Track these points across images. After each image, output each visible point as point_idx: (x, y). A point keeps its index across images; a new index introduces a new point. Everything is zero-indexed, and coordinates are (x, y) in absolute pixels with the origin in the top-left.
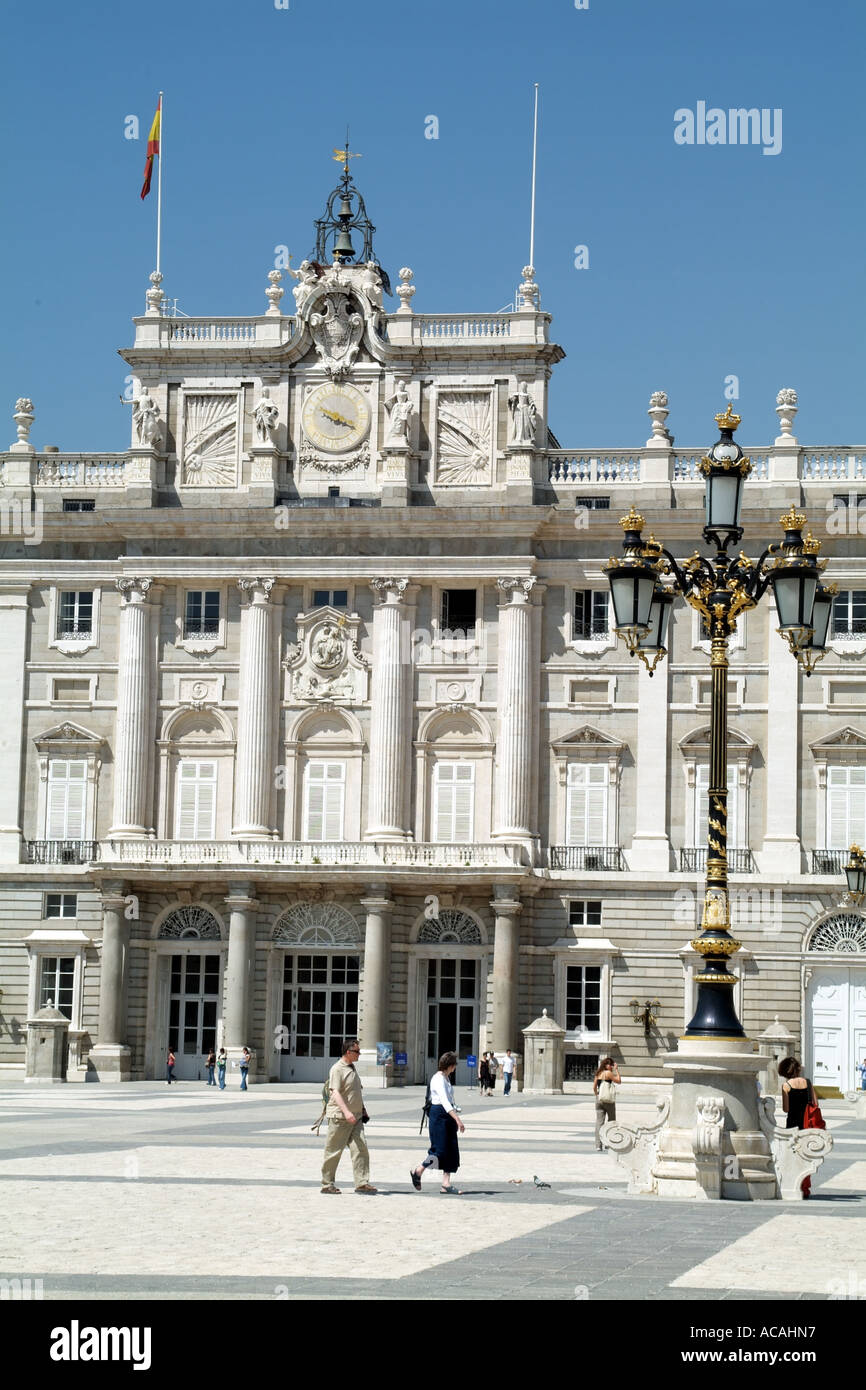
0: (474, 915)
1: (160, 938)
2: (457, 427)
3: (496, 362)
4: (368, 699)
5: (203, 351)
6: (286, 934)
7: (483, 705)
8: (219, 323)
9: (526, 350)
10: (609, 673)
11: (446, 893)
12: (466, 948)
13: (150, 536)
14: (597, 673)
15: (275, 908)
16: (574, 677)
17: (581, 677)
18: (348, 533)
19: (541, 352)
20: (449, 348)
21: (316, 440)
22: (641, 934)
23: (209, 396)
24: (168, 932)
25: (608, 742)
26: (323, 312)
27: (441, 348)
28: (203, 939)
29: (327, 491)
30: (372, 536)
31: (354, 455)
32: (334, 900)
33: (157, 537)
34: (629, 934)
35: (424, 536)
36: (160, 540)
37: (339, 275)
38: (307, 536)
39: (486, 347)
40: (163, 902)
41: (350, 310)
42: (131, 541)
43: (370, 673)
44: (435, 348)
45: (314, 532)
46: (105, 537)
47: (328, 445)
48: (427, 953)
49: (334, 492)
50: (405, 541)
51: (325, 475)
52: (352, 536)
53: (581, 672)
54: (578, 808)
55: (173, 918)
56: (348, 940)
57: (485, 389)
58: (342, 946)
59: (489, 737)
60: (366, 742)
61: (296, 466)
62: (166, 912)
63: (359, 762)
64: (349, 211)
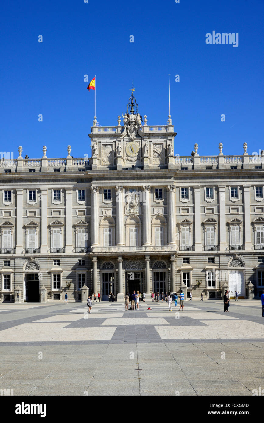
0: (165, 262)
1: (102, 269)
2: (157, 151)
3: (164, 137)
4: (142, 213)
5: (106, 134)
6: (128, 267)
7: (165, 215)
8: (108, 128)
9: (170, 134)
10: (189, 206)
11: (160, 257)
12: (163, 269)
13: (98, 177)
14: (186, 207)
15: (126, 262)
18: (138, 175)
19: (173, 134)
20: (155, 133)
21: (129, 154)
22: (197, 265)
23: (107, 145)
25: (189, 222)
26: (130, 125)
27: (154, 133)
28: (111, 269)
29: (131, 166)
30: (142, 176)
32: (137, 259)
33: (99, 177)
34: (195, 265)
35: (153, 176)
36: (99, 178)
37: (132, 117)
38: (129, 176)
39: (163, 133)
40: (103, 261)
41: (135, 125)
42: (93, 178)
43: (142, 208)
44: (152, 134)
45: (131, 176)
46: (87, 177)
47: (131, 156)
48: (156, 271)
49: (133, 166)
50: (149, 177)
51: (131, 162)
52: (138, 176)
53: (183, 207)
56: (140, 268)
57: (162, 143)
58: (139, 270)
59: (166, 222)
60: (142, 223)
61: (125, 160)
62: (103, 263)
63: (140, 228)
64: (133, 102)
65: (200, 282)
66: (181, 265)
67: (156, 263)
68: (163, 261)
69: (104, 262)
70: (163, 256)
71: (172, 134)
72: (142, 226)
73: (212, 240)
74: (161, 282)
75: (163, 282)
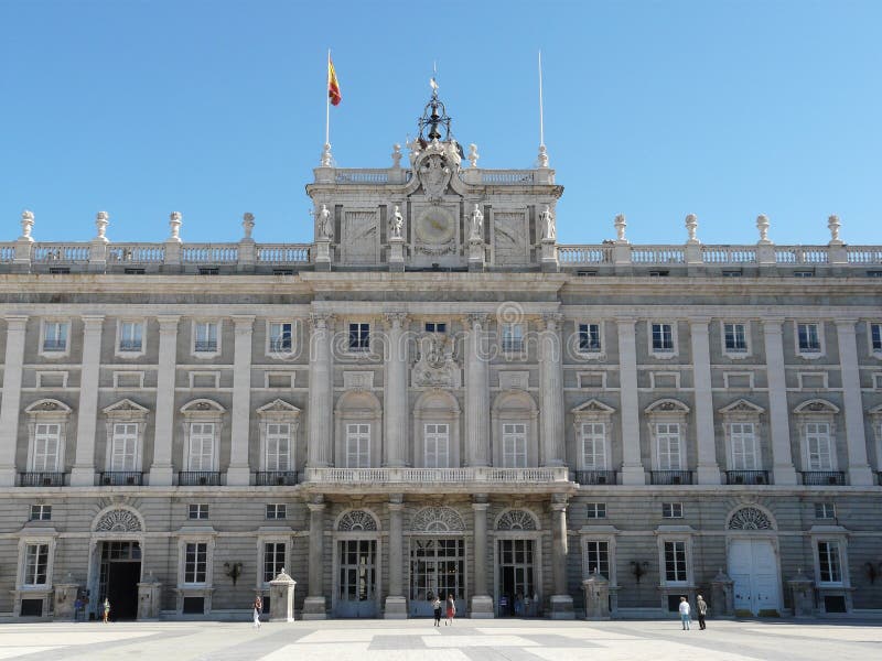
0: (531, 513)
1: (339, 530)
2: (506, 232)
3: (528, 196)
4: (463, 386)
6: (419, 526)
7: (530, 389)
10: (602, 371)
12: (528, 533)
13: (329, 290)
14: (596, 371)
15: (412, 511)
16: (582, 373)
17: (587, 373)
18: (451, 287)
23: (359, 212)
24: (344, 527)
25: (605, 410)
26: (428, 166)
27: (497, 186)
28: (365, 530)
29: (432, 266)
30: (465, 290)
31: (447, 246)
32: (448, 505)
33: (334, 290)
35: (495, 290)
36: (336, 292)
40: (342, 508)
41: (443, 166)
42: (318, 292)
43: (463, 371)
44: (494, 186)
45: (430, 288)
47: (432, 240)
48: (504, 536)
49: (436, 266)
50: (484, 293)
51: (430, 257)
53: (588, 370)
54: (589, 448)
55: (346, 517)
56: (457, 529)
57: (522, 211)
58: (454, 533)
59: (534, 408)
60: (462, 411)
61: (413, 252)
62: (342, 514)
63: (457, 423)
64: (437, 113)
65: (642, 568)
66: (585, 522)
67: (504, 517)
68: (526, 510)
69: (347, 511)
70: (528, 496)
71: (550, 189)
72: (462, 419)
73: (674, 457)
74: (519, 566)
75: (525, 566)
